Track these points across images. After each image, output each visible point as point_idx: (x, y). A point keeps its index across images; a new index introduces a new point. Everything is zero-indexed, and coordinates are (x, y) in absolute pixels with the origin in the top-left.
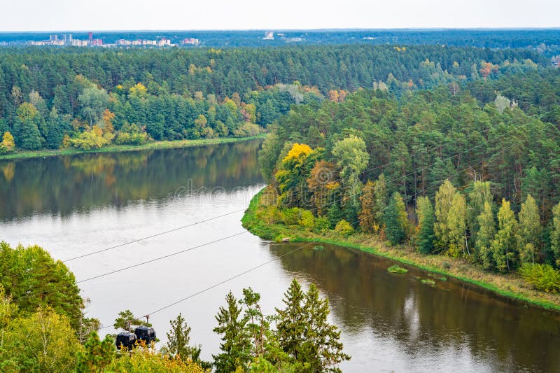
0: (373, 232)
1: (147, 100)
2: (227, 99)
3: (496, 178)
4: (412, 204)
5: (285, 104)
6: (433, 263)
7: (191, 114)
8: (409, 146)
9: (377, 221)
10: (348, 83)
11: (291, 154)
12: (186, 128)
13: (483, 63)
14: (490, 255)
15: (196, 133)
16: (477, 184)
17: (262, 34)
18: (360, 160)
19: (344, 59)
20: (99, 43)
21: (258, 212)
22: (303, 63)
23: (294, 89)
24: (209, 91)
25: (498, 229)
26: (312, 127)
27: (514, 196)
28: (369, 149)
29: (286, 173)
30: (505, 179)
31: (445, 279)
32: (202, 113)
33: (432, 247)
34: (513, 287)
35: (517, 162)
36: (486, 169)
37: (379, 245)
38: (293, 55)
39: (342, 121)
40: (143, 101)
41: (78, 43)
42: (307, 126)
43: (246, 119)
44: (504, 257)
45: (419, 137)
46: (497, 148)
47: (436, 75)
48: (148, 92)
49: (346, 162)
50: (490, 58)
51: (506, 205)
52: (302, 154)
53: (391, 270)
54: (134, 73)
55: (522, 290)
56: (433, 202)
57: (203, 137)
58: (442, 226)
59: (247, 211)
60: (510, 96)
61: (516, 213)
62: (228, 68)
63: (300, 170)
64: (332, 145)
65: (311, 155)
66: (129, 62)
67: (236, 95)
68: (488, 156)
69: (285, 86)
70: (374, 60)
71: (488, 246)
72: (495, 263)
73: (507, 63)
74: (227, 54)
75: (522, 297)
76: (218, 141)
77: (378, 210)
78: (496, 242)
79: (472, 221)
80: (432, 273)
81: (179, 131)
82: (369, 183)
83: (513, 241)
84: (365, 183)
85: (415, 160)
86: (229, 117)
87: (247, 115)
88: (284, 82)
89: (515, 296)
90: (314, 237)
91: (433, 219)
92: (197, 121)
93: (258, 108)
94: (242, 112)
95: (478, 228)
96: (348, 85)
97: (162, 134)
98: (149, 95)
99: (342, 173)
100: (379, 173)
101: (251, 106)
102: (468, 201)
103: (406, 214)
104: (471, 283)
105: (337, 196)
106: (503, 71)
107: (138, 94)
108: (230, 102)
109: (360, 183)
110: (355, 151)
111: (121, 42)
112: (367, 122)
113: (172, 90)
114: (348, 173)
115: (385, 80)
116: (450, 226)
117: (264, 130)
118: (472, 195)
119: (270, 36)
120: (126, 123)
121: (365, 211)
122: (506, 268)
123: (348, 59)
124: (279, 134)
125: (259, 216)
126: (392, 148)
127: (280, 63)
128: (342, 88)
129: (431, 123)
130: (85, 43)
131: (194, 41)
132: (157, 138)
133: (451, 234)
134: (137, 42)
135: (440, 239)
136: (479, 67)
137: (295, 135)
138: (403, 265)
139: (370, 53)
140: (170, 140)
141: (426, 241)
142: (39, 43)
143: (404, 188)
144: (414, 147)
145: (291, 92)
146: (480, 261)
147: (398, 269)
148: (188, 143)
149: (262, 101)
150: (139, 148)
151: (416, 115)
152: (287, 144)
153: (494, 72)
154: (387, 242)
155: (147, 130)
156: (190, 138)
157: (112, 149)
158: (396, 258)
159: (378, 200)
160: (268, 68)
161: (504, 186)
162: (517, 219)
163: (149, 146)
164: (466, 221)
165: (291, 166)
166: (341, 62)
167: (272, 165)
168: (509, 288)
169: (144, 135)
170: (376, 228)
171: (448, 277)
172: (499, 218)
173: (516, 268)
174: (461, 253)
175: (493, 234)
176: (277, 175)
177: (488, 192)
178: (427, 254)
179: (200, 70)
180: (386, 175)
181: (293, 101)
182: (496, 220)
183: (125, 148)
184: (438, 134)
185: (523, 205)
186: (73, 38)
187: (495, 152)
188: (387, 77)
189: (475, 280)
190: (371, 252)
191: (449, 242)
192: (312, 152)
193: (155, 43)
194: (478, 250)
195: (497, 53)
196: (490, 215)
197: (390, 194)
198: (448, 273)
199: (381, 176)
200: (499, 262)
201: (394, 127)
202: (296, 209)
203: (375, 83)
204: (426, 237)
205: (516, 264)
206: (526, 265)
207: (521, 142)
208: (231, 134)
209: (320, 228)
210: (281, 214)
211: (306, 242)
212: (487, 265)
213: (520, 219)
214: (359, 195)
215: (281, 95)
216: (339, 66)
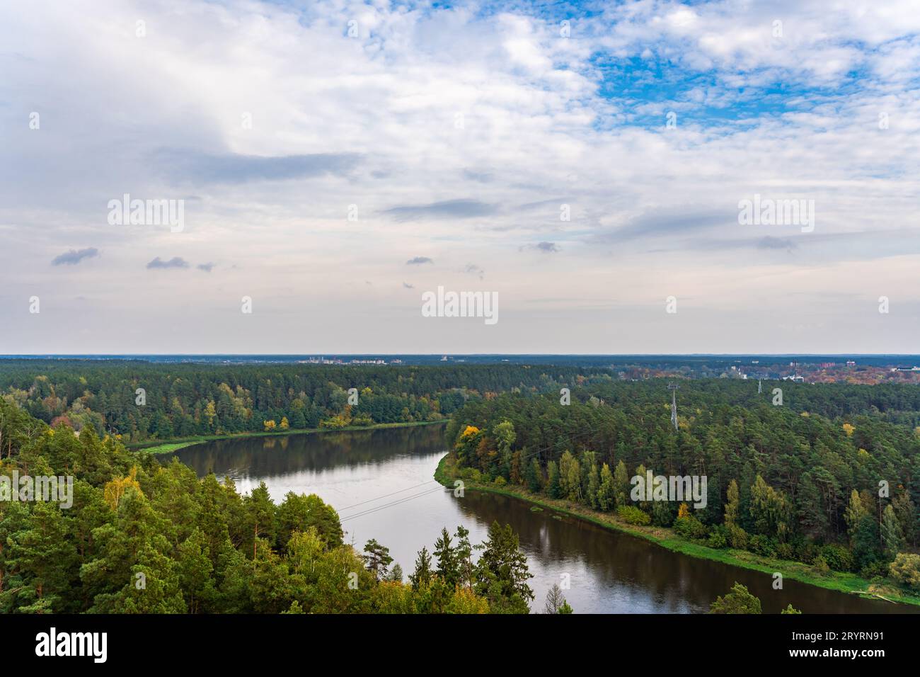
0: (519, 484)
1: (373, 398)
2: (422, 397)
3: (597, 450)
4: (544, 466)
5: (457, 401)
6: (559, 505)
7: (400, 407)
8: (541, 429)
9: (521, 477)
10: (496, 388)
11: (465, 433)
12: (396, 415)
13: (578, 376)
14: (596, 500)
15: (403, 419)
16: (587, 453)
17: (440, 357)
18: (511, 437)
19: (493, 373)
20: (339, 362)
21: (445, 470)
22: (468, 376)
23: (463, 391)
24: (411, 393)
25: (602, 483)
26: (478, 416)
27: (611, 461)
28: (516, 430)
29: (462, 445)
30: (604, 450)
31: (567, 515)
32: (406, 406)
33: (558, 494)
34: (612, 521)
35: (611, 439)
36: (590, 443)
37: (523, 493)
38: (462, 370)
39: (497, 412)
40: (370, 399)
41: (328, 362)
42: (475, 415)
43: (433, 410)
44: (605, 501)
45: (549, 423)
46: (598, 430)
47: (550, 383)
48: (373, 393)
49: (502, 438)
50: (582, 372)
51: (606, 467)
52: (473, 433)
53: (533, 509)
54: (365, 381)
55: (618, 523)
56: (558, 464)
57: (407, 421)
58: (564, 480)
59: (437, 470)
60: (599, 397)
61: (613, 472)
62: (423, 378)
63: (472, 443)
64: (492, 427)
65: (479, 434)
66: (361, 374)
67: (428, 395)
68: (591, 435)
69: (457, 390)
70: (511, 374)
71: (595, 494)
72: (600, 505)
73: (592, 376)
74: (421, 370)
75: (619, 528)
76: (416, 424)
77: (522, 469)
78: (600, 491)
79: (584, 477)
80: (559, 511)
81: (392, 417)
82: (517, 452)
83: (611, 490)
84: (514, 452)
85: (546, 437)
86: (423, 409)
87: (434, 407)
88: (457, 387)
89: (614, 527)
90: (481, 487)
91: (558, 476)
92: (403, 411)
93: (441, 403)
94: (431, 406)
95: (588, 482)
96: (495, 389)
97: (381, 419)
98: (373, 394)
99: (499, 445)
100: (523, 445)
101: (437, 402)
102: (581, 464)
103: (540, 472)
104: (584, 518)
105: (496, 461)
106: (591, 381)
107: (367, 394)
108: (424, 399)
109: (511, 452)
110: (507, 431)
111: (354, 362)
112: (513, 413)
113: (388, 391)
114: (504, 445)
115: (518, 387)
116: (570, 480)
117: (445, 417)
118: (583, 460)
119: (445, 359)
120: (359, 412)
121: (514, 470)
122: (607, 509)
123: (495, 373)
124: (457, 420)
125: (445, 472)
126: (531, 429)
127: (454, 375)
128: (492, 391)
129: (554, 414)
130: (332, 362)
131: (398, 361)
132: (378, 422)
133: (571, 486)
134: (364, 362)
135: (563, 489)
136: (575, 378)
137: (467, 420)
138: (539, 506)
139: (509, 369)
140: (386, 423)
141: (554, 490)
142: (303, 362)
143: (539, 455)
144: (545, 429)
145: (462, 393)
146: (590, 504)
147: (537, 508)
148: (397, 425)
149: (443, 398)
150: (366, 428)
151: (543, 408)
152: (463, 427)
153: (585, 381)
154: (529, 491)
155: (372, 417)
156: (398, 422)
157: (349, 428)
158: (535, 501)
159: (522, 463)
160: (447, 378)
161: (603, 454)
162: (613, 476)
163: (373, 427)
164: (580, 477)
165: (465, 440)
166: (492, 375)
167: (453, 440)
168: (610, 522)
169: (370, 420)
170: (521, 481)
171: (569, 514)
172: (602, 475)
173: (613, 509)
174: (577, 498)
175: (598, 486)
176: (457, 446)
177: (594, 459)
178: (555, 499)
179: (405, 379)
180: (527, 447)
181: (463, 399)
182: (600, 477)
183: (358, 428)
184: (561, 421)
185: (617, 467)
186: (324, 359)
187: (596, 432)
188: (519, 384)
189: (587, 516)
190: (518, 497)
191: (569, 491)
192: (479, 432)
193: (374, 362)
194: (589, 496)
195: (586, 370)
196: (596, 473)
197: (530, 459)
198: (569, 512)
199: (524, 448)
200: (602, 504)
201: (530, 416)
202: (469, 468)
203: (512, 388)
204: (554, 488)
205: (613, 506)
206: (620, 506)
207: (613, 426)
208: (424, 419)
209: (484, 481)
210: (460, 471)
211: (476, 490)
212: (594, 506)
213: (616, 476)
214: (510, 460)
215: (455, 395)
216: (490, 377)
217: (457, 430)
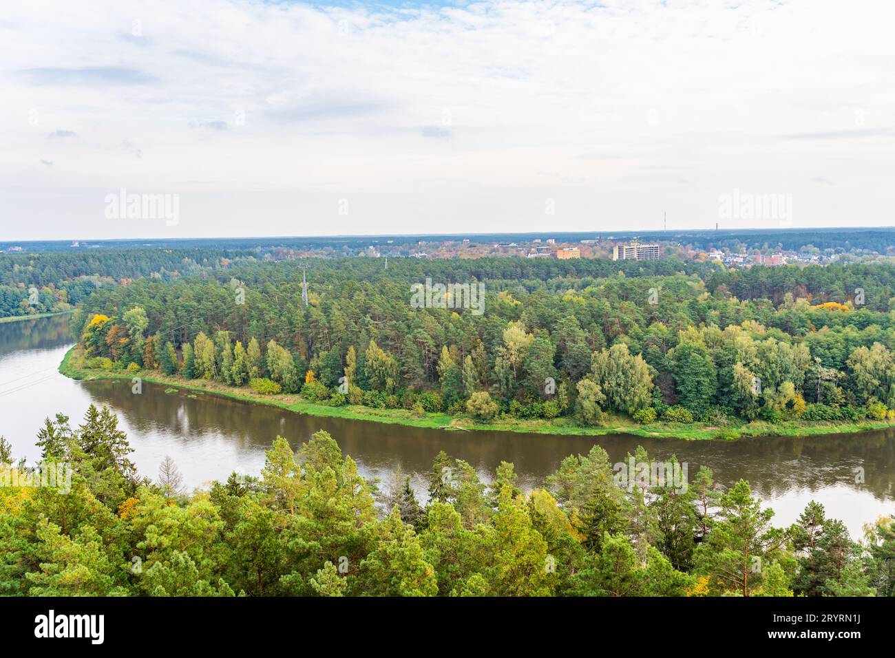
0: (154, 368)
2: (45, 288)
3: (232, 329)
4: (179, 348)
5: (88, 289)
6: (195, 384)
7: (17, 299)
8: (175, 312)
9: (156, 361)
10: (133, 274)
11: (93, 322)
12: (13, 308)
13: (223, 259)
14: (231, 376)
15: (22, 311)
16: (220, 333)
17: (71, 242)
18: (143, 323)
19: (130, 258)
21: (71, 362)
22: (100, 262)
23: (95, 279)
24: (30, 282)
25: (235, 360)
26: (107, 303)
27: (244, 338)
28: (149, 315)
29: (90, 334)
30: (238, 329)
31: (203, 393)
32: (25, 297)
33: (194, 374)
34: (246, 394)
35: (244, 318)
36: (226, 323)
37: (158, 376)
38: (93, 257)
39: (128, 299)
42: (104, 303)
43: (59, 300)
44: (239, 376)
45: (182, 306)
46: (232, 310)
47: (193, 267)
50: (226, 256)
51: (239, 344)
52: (102, 321)
53: (168, 391)
55: (252, 395)
56: (193, 346)
57: (27, 314)
58: (199, 361)
59: (62, 362)
60: (239, 279)
61: (245, 349)
62: (44, 266)
63: (100, 332)
64: (122, 314)
65: (108, 322)
67: (51, 284)
68: (226, 315)
69: (88, 277)
70: (150, 259)
72: (234, 381)
73: (237, 259)
74: (43, 257)
75: (252, 399)
76: (39, 316)
77: (156, 354)
78: (234, 367)
79: (218, 356)
80: (195, 390)
81: (8, 310)
82: (150, 338)
83: (244, 366)
84: (146, 338)
85: (180, 321)
86: (47, 300)
87: (60, 297)
88: (87, 274)
89: (248, 399)
90: (113, 375)
91: (194, 356)
92: (21, 303)
93: (68, 292)
94: (57, 295)
95: (222, 360)
99: (130, 332)
100: (157, 330)
102: (215, 344)
103: (175, 355)
104: (220, 394)
105: (128, 348)
106: (236, 263)
108: (47, 290)
109: (143, 337)
110: (139, 317)
112: (146, 299)
114: (135, 332)
115: (159, 271)
116: (205, 360)
117: (74, 307)
118: (217, 340)
119: (77, 245)
121: (147, 355)
122: (241, 383)
123: (132, 259)
124: (83, 309)
125: (71, 364)
126: (164, 314)
127: (83, 262)
128: (129, 277)
129: (189, 297)
131: (18, 249)
135: (199, 369)
136: (220, 261)
137: (96, 309)
138: (174, 387)
139: (147, 254)
141: (190, 371)
143: (173, 339)
144: (178, 313)
145: (92, 281)
146: (224, 380)
147: (172, 390)
148: (15, 318)
149: (71, 287)
151: (179, 292)
152: (90, 316)
153: (230, 264)
154: (164, 374)
156: (16, 315)
158: (170, 384)
159: (156, 348)
160: (74, 265)
161: (237, 333)
162: (246, 352)
164: (215, 356)
165: (94, 329)
166: (128, 260)
167: (80, 330)
168: (243, 395)
170: (156, 365)
171: (205, 392)
172: (235, 353)
173: (247, 382)
174: (212, 376)
175: (232, 363)
176: (84, 336)
177: (228, 337)
178: (191, 379)
179: (23, 268)
180: (161, 331)
181: (94, 287)
182: (233, 354)
184: (196, 304)
185: (249, 344)
187: (231, 313)
188: (160, 269)
189: (222, 392)
190: (153, 381)
191: (204, 370)
192: (108, 319)
194: (223, 373)
195: (231, 253)
196: (230, 351)
197: (164, 343)
198: (205, 390)
199: (157, 332)
200: (236, 379)
201: (165, 301)
202: (98, 358)
203: (152, 274)
204: (189, 369)
205: (247, 380)
206: (253, 379)
208: (48, 311)
209: (116, 369)
210: (88, 362)
211: (107, 379)
212: (229, 382)
213: (248, 352)
214: (143, 345)
215: (85, 283)
216: (127, 263)
217: (84, 320)
